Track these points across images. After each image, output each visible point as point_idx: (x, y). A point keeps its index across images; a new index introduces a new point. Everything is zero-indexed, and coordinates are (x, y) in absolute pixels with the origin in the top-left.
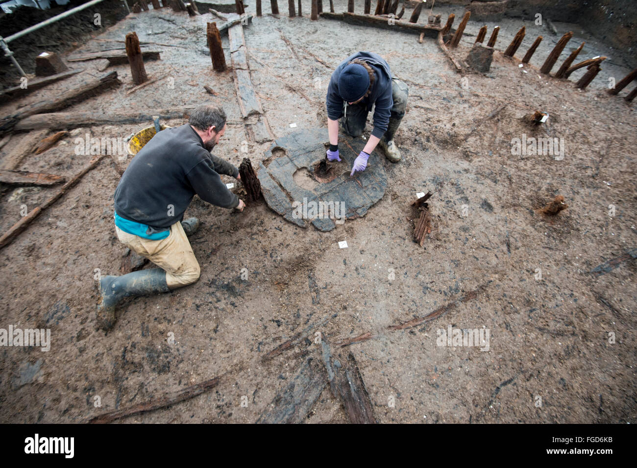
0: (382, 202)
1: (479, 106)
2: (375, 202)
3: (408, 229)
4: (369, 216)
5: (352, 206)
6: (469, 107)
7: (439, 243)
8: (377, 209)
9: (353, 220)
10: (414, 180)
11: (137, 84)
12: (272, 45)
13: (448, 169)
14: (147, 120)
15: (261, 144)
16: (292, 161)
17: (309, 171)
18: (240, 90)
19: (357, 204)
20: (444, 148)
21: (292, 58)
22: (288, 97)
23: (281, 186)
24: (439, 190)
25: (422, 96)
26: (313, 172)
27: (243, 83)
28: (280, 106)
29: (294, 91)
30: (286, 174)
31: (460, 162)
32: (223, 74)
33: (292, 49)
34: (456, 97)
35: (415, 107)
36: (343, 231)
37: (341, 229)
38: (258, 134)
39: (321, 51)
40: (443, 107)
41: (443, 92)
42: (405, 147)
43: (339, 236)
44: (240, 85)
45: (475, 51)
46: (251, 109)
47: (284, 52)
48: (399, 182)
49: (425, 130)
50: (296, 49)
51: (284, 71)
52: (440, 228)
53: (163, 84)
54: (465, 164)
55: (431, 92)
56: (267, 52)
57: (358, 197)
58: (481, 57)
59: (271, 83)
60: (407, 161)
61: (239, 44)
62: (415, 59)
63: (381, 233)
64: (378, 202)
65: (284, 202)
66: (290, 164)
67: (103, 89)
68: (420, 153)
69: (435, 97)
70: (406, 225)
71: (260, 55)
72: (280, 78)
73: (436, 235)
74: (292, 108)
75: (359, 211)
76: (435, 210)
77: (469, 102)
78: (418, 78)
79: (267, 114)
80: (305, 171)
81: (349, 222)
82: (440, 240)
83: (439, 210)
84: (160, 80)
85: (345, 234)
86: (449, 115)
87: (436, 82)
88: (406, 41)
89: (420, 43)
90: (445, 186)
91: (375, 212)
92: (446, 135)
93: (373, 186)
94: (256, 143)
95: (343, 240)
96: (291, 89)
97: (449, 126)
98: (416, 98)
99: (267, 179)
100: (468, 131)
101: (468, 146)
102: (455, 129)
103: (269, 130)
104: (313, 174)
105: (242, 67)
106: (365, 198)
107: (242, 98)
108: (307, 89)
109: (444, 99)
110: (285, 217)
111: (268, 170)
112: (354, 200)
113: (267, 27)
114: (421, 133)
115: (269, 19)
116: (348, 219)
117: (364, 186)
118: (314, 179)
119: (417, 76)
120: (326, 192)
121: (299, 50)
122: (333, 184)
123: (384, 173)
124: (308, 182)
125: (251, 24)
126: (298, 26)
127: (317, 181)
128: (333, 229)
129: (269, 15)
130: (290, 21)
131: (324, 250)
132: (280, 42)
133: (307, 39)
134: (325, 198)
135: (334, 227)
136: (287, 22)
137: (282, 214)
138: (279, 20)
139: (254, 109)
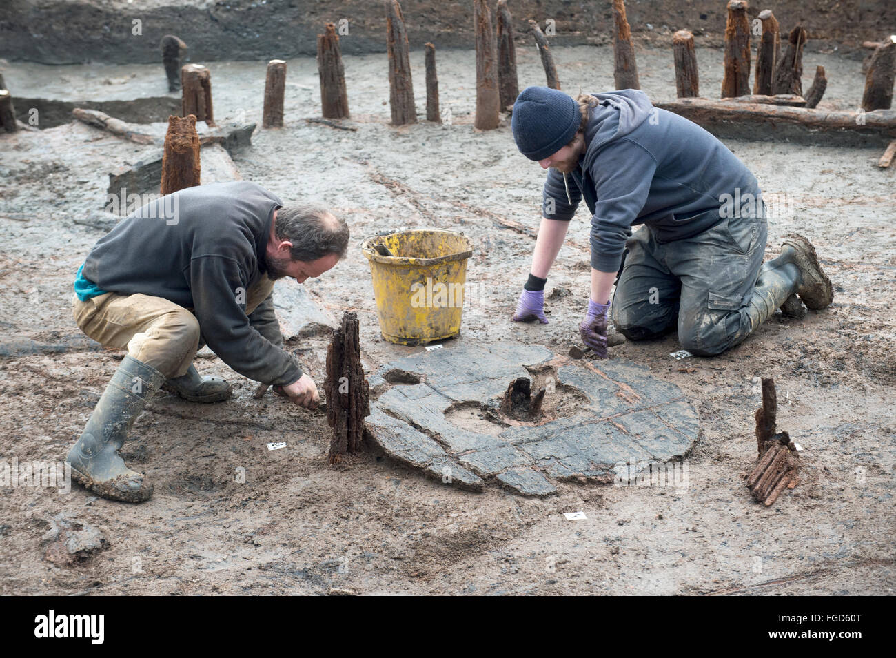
2: (664, 460)
3: (741, 488)
5: (598, 460)
7: (814, 502)
9: (601, 484)
16: (438, 391)
17: (485, 409)
19: (612, 458)
20: (888, 382)
23: (414, 425)
24: (844, 441)
26: (497, 408)
30: (426, 410)
33: (415, 202)
36: (575, 499)
37: (571, 496)
39: (516, 205)
43: (566, 506)
46: (306, 323)
47: (387, 211)
49: (831, 345)
50: (428, 203)
52: (824, 482)
55: (877, 277)
57: (616, 450)
62: (848, 208)
63: (672, 499)
65: (425, 446)
66: (435, 396)
68: (812, 392)
70: (739, 484)
73: (810, 491)
80: (476, 412)
81: (592, 487)
82: (817, 497)
83: (832, 463)
85: (580, 501)
89: (880, 169)
90: (865, 434)
93: (659, 433)
95: (576, 511)
99: (378, 416)
104: (496, 413)
106: (634, 451)
110: (429, 468)
111: (377, 404)
112: (606, 453)
113: (310, 156)
114: (818, 351)
115: (312, 133)
116: (591, 482)
117: (633, 432)
118: (499, 424)
119: (840, 245)
120: (532, 438)
121: (437, 204)
122: (551, 428)
123: (692, 416)
124: (483, 427)
125: (247, 150)
126: (428, 149)
127: (508, 426)
128: (551, 494)
129: (310, 122)
130: (398, 135)
131: (529, 525)
132: (369, 188)
133: (463, 179)
134: (528, 449)
135: (553, 490)
136: (386, 140)
137: (422, 466)
138: (351, 134)
139: (315, 321)
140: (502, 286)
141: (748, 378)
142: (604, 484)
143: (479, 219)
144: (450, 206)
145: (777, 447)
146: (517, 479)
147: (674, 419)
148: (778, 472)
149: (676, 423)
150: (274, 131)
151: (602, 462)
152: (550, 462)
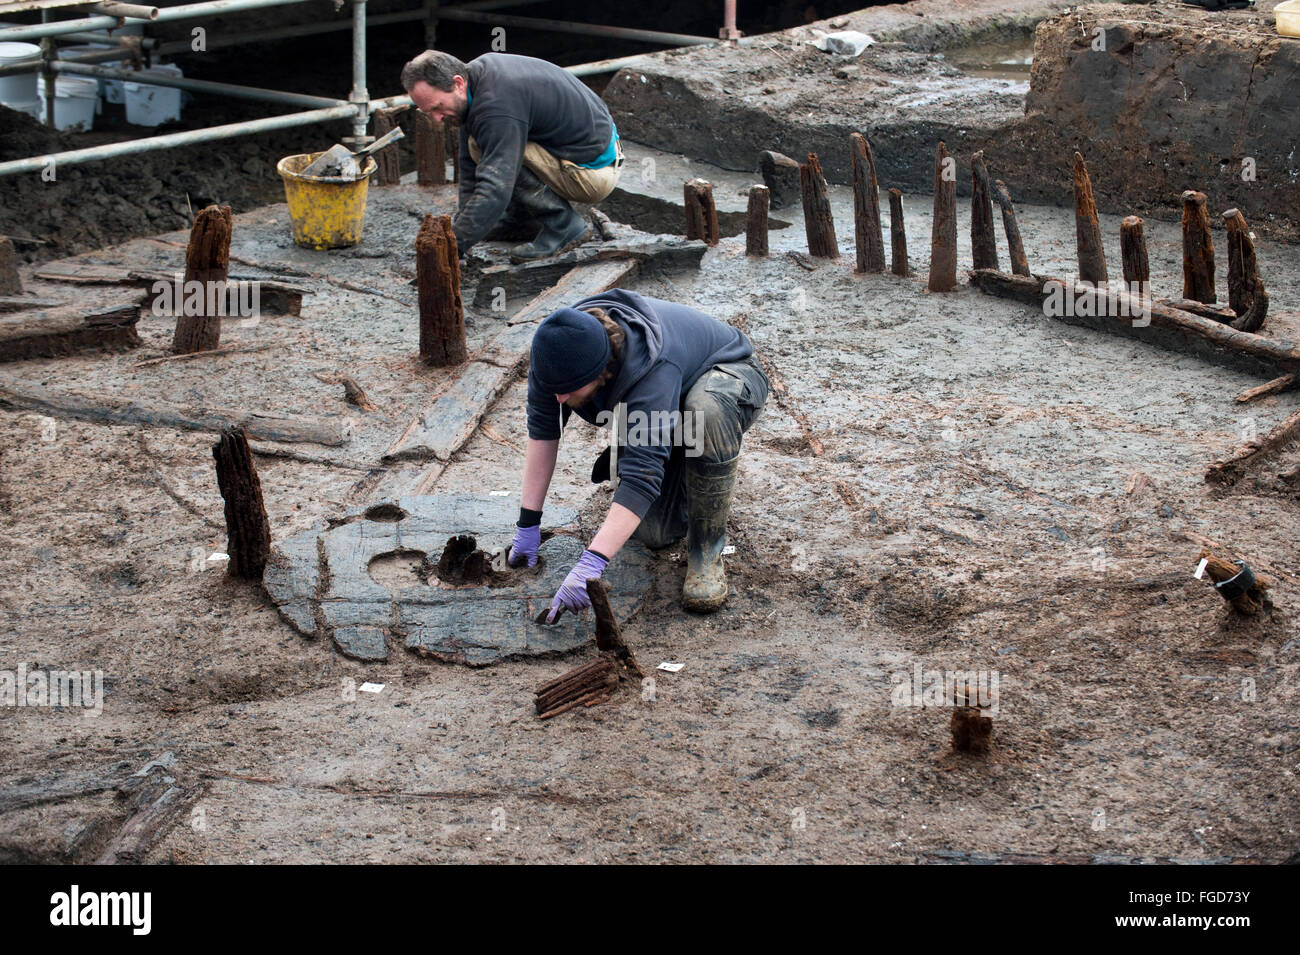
2: (537, 652)
4: (492, 670)
5: (462, 636)
7: (590, 725)
11: (176, 352)
14: (140, 420)
16: (399, 534)
17: (424, 562)
18: (436, 405)
19: (479, 638)
23: (324, 562)
26: (433, 564)
27: (461, 392)
30: (359, 549)
32: (437, 372)
34: (1099, 531)
35: (924, 528)
36: (396, 670)
38: (381, 490)
42: (768, 593)
43: (378, 675)
44: (449, 395)
46: (420, 446)
49: (873, 572)
53: (246, 364)
64: (543, 656)
65: (302, 584)
66: (389, 538)
67: (83, 344)
68: (800, 617)
75: (474, 652)
77: (1119, 546)
79: (458, 467)
80: (415, 563)
81: (427, 662)
82: (600, 721)
84: (245, 352)
92: (928, 596)
95: (380, 683)
104: (428, 569)
105: (496, 359)
107: (422, 421)
109: (1054, 528)
110: (281, 608)
111: (325, 534)
112: (480, 631)
114: (854, 575)
116: (430, 657)
118: (423, 579)
120: (426, 601)
122: (462, 594)
124: (403, 580)
125: (689, 273)
127: (427, 583)
128: (376, 661)
129: (788, 255)
130: (845, 282)
131: (321, 686)
133: (821, 335)
134: (407, 610)
135: (380, 657)
137: (280, 604)
139: (427, 445)
142: (442, 662)
146: (351, 638)
148: (584, 686)
151: (462, 640)
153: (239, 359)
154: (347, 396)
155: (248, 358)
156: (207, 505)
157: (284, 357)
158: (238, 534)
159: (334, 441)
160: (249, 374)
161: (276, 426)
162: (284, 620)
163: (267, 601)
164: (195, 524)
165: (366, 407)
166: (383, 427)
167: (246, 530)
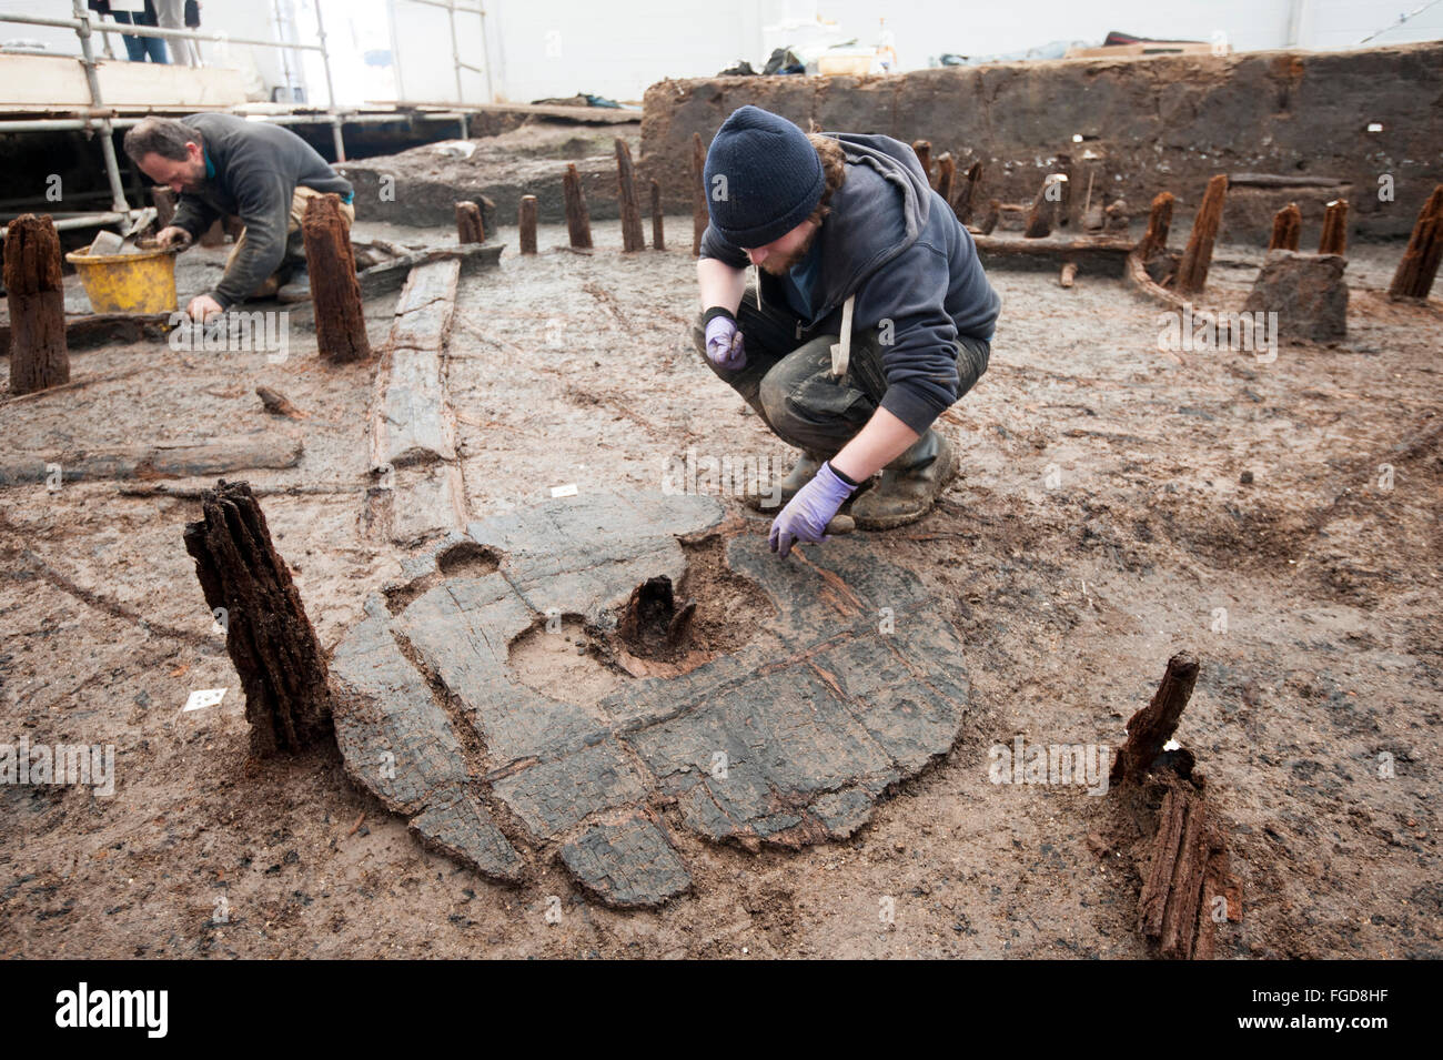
0: (950, 773)
1: (1342, 424)
2: (915, 768)
3: (1109, 896)
4: (882, 837)
5: (786, 779)
6: (1298, 427)
8: (923, 806)
9: (791, 852)
10: (1104, 680)
11: (18, 393)
12: (547, 302)
13: (1269, 638)
15: (415, 546)
16: (518, 591)
17: (590, 631)
18: (389, 399)
19: (814, 772)
20: (1224, 564)
21: (608, 329)
22: (570, 418)
23: (437, 683)
24: (1244, 719)
25: (1093, 404)
26: (611, 631)
27: (406, 381)
28: (530, 442)
29: (596, 402)
30: (477, 638)
31: (1314, 612)
32: (349, 368)
33: (615, 310)
34: (1234, 403)
35: (1072, 435)
36: (730, 908)
37: (724, 900)
38: (406, 517)
40: (1184, 436)
41: (1175, 392)
42: (1044, 556)
43: (708, 939)
44: (394, 386)
45: (1272, 279)
47: (583, 317)
48: (1032, 691)
49: (1123, 499)
50: (626, 310)
51: (573, 356)
52: (1298, 894)
53: (116, 393)
54: (1347, 619)
55: (1127, 397)
56: (526, 317)
57: (820, 742)
58: (1298, 291)
59: (514, 384)
60: (1059, 609)
61: (431, 296)
62: (1053, 321)
63: (949, 923)
64: (926, 771)
65: (431, 751)
66: (509, 603)
68: (1118, 581)
69: (1147, 409)
70: (1095, 882)
71: (500, 324)
72: (555, 374)
74: (577, 445)
75: (828, 807)
76: (1243, 804)
77: (1291, 415)
78: (1069, 361)
79: (471, 466)
80: (575, 635)
81: (771, 864)
83: (1267, 804)
84: (110, 380)
86: (1216, 454)
87: (1143, 369)
88: (1011, 286)
89: (1066, 287)
90: (1268, 697)
91: (914, 818)
92: (1223, 517)
93: (900, 694)
94: (389, 547)
96: (585, 399)
97: (1225, 486)
98: (1067, 411)
99: (380, 656)
100: (1318, 499)
101: (1337, 552)
102: (1257, 494)
103: (461, 507)
104: (608, 643)
105: (418, 344)
106: (857, 747)
107: (386, 419)
108: (641, 396)
109: (1183, 410)
110: (416, 822)
111: (398, 622)
112: (802, 755)
113: (543, 273)
114: (1107, 508)
115: (556, 258)
116: (768, 850)
117: (852, 692)
118: (611, 665)
119: (1065, 358)
120: (661, 713)
121: (636, 311)
122: (701, 681)
123: (950, 647)
124: (579, 675)
125: (494, 268)
126: (650, 269)
127: (623, 671)
128: (677, 895)
129: (559, 249)
130: (626, 259)
132: (578, 296)
133: (670, 290)
134: (649, 747)
136: (615, 262)
137: (407, 811)
138: (587, 258)
139: (421, 444)
140: (680, 399)
141: (1017, 554)
142: (796, 851)
143: (673, 325)
144: (647, 313)
145: (1182, 796)
146: (605, 860)
147: (922, 654)
149: (927, 666)
150: (526, 257)
151: (793, 787)
152: (688, 782)
153: (105, 389)
154: (267, 406)
155: (114, 386)
156: (140, 596)
157: (157, 380)
158: (268, 682)
159: (284, 461)
160: (122, 402)
161: (194, 456)
162: (430, 849)
163: (366, 803)
164: (130, 640)
165: (295, 415)
166: (332, 433)
167: (284, 674)
